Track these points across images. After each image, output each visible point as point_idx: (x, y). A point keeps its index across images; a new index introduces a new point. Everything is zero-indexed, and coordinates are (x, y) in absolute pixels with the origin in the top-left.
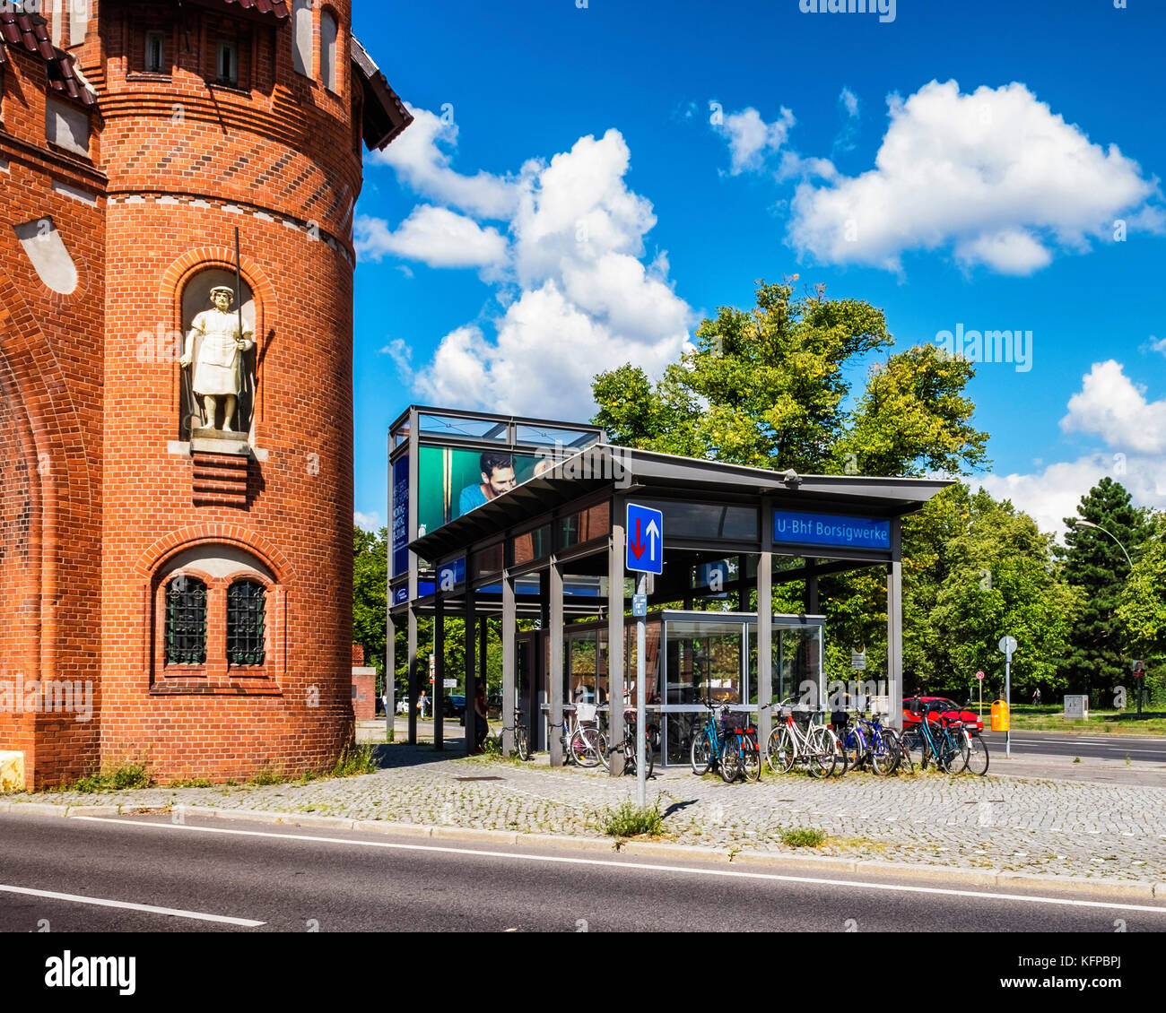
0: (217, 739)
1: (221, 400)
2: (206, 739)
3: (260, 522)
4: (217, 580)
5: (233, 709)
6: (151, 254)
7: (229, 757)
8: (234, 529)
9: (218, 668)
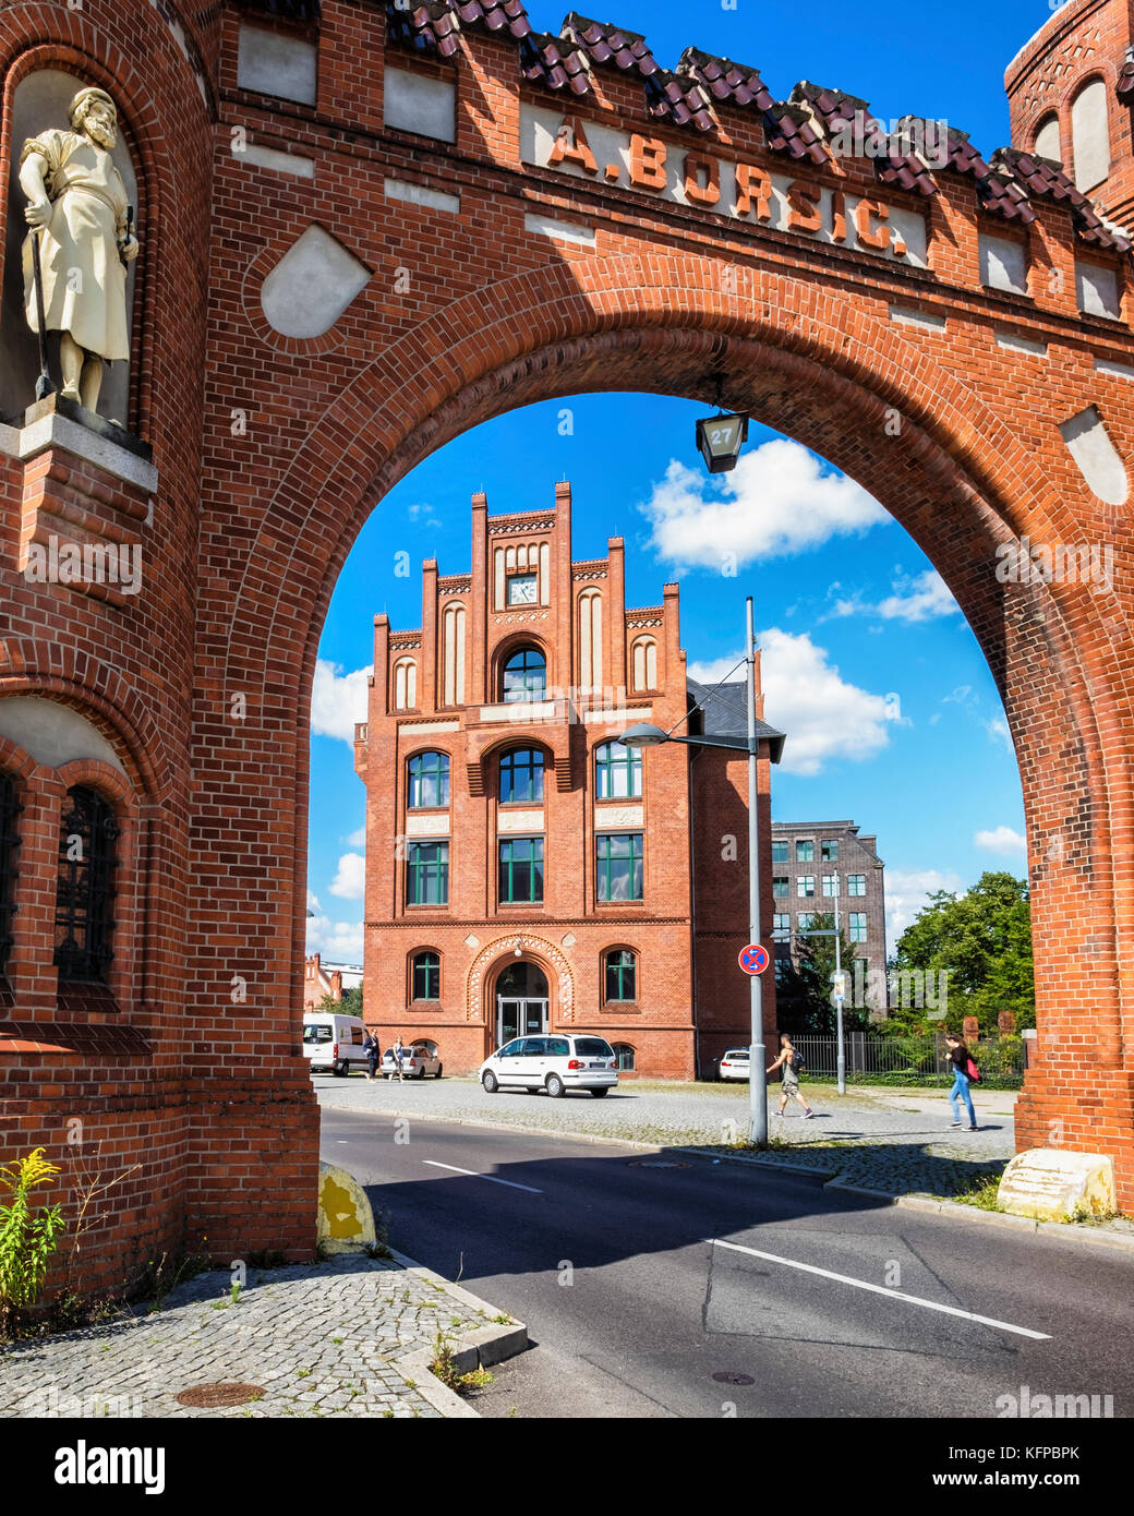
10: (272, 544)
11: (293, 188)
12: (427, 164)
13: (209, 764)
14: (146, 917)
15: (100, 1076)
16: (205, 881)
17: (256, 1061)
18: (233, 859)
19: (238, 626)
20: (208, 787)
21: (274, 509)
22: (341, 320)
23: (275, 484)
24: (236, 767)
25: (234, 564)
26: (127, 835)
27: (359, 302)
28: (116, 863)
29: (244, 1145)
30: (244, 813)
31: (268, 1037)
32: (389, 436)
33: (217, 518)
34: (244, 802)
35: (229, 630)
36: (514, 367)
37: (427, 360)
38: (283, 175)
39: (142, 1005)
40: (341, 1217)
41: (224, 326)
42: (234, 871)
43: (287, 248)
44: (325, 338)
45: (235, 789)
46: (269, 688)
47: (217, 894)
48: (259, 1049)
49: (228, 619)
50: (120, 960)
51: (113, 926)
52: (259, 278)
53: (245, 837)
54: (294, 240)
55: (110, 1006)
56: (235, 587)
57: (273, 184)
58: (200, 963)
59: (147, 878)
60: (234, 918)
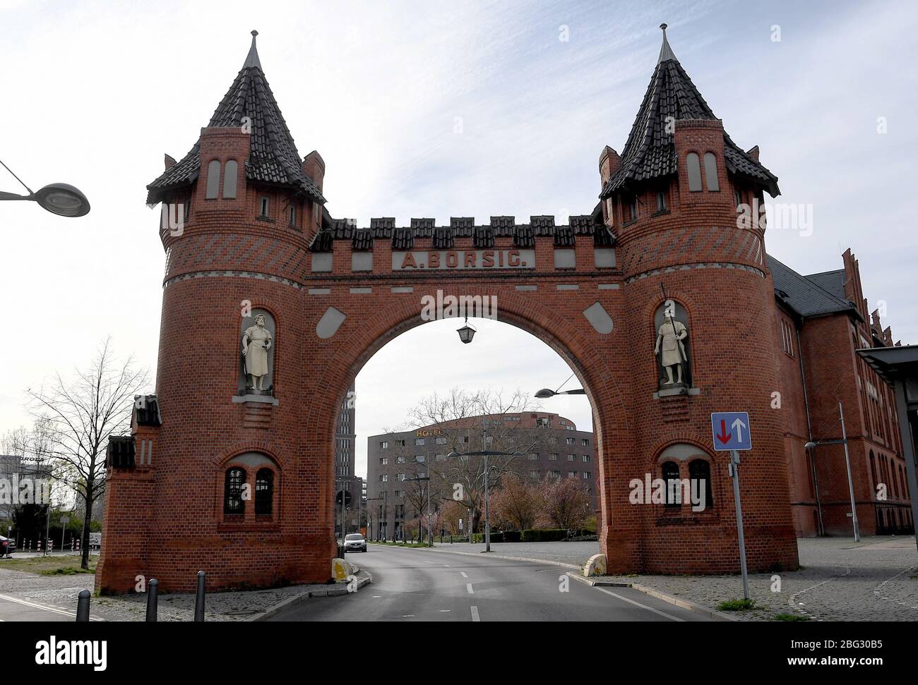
0: (686, 549)
1: (674, 367)
2: (681, 549)
3: (698, 428)
4: (682, 462)
5: (693, 532)
6: (640, 303)
7: (693, 559)
8: (686, 434)
9: (687, 509)
10: (319, 395)
11: (325, 298)
12: (362, 282)
13: (303, 456)
14: (280, 498)
15: (265, 536)
16: (302, 486)
17: (315, 532)
18: (308, 480)
19: (310, 419)
20: (303, 462)
21: (320, 386)
22: (338, 331)
23: (320, 379)
24: (309, 456)
25: (309, 402)
26: (275, 478)
27: (343, 324)
28: (273, 486)
29: (311, 554)
30: (312, 468)
31: (319, 526)
32: (351, 360)
33: (305, 391)
34: (312, 465)
35: (308, 420)
36: (390, 331)
37: (362, 336)
38: (322, 295)
39: (279, 519)
40: (340, 573)
41: (306, 340)
42: (309, 483)
43: (323, 315)
44: (333, 337)
45: (309, 462)
46: (319, 434)
47: (305, 489)
48: (316, 529)
49: (307, 417)
50: (274, 509)
51: (272, 501)
52: (315, 325)
53: (312, 474)
54: (325, 312)
55: (270, 519)
56: (309, 408)
57: (319, 298)
58: (300, 507)
59: (280, 489)
60: (309, 495)
